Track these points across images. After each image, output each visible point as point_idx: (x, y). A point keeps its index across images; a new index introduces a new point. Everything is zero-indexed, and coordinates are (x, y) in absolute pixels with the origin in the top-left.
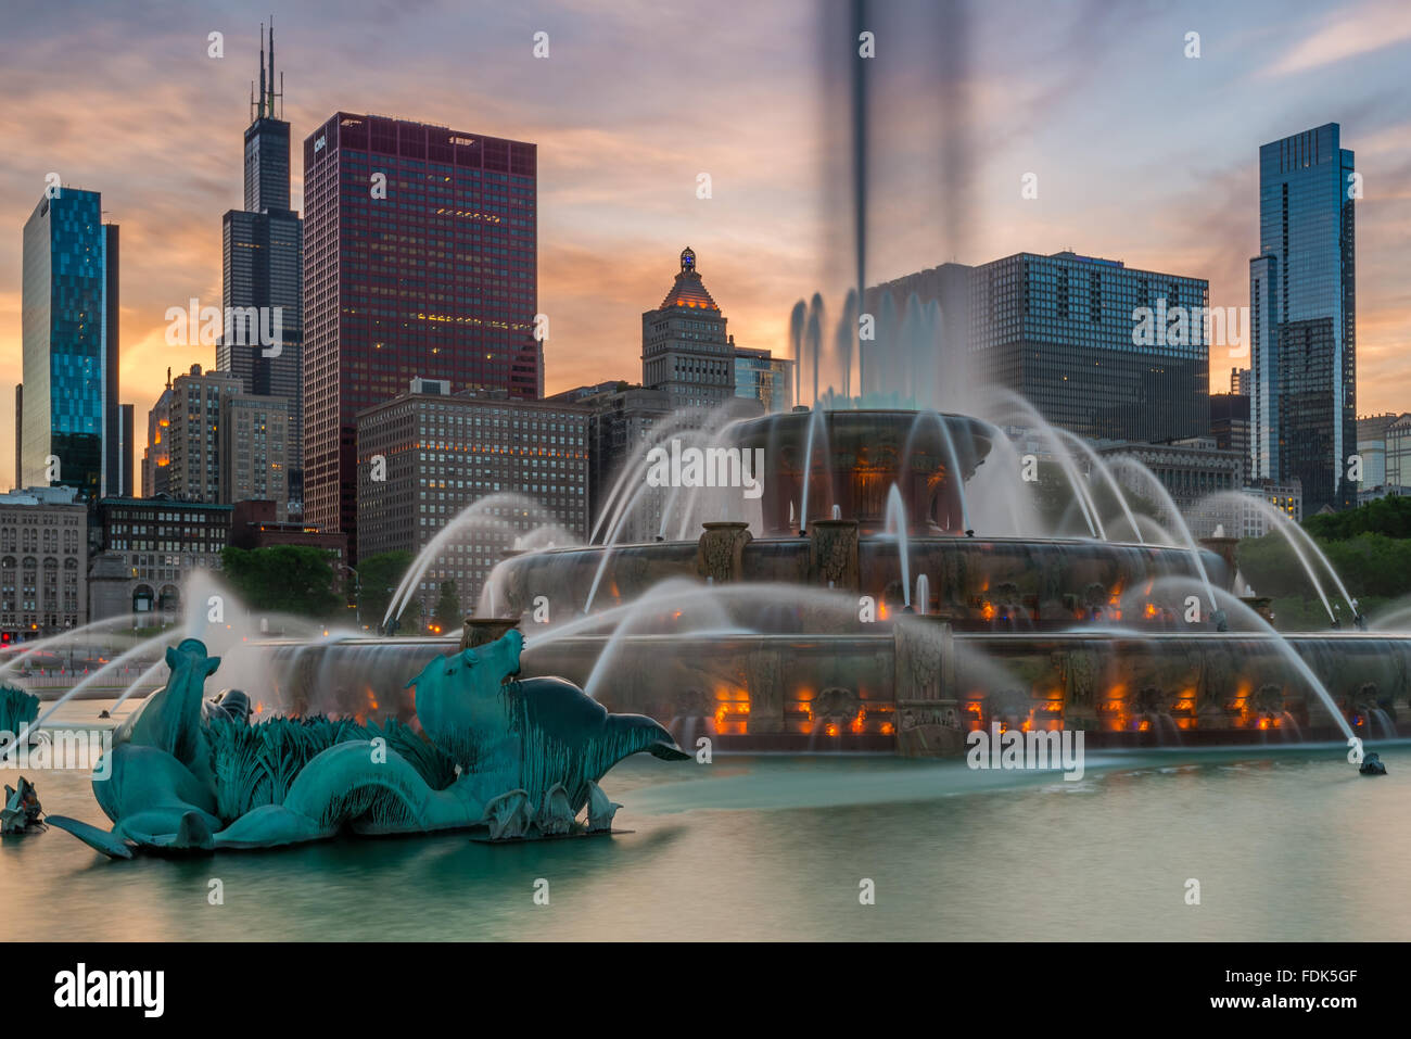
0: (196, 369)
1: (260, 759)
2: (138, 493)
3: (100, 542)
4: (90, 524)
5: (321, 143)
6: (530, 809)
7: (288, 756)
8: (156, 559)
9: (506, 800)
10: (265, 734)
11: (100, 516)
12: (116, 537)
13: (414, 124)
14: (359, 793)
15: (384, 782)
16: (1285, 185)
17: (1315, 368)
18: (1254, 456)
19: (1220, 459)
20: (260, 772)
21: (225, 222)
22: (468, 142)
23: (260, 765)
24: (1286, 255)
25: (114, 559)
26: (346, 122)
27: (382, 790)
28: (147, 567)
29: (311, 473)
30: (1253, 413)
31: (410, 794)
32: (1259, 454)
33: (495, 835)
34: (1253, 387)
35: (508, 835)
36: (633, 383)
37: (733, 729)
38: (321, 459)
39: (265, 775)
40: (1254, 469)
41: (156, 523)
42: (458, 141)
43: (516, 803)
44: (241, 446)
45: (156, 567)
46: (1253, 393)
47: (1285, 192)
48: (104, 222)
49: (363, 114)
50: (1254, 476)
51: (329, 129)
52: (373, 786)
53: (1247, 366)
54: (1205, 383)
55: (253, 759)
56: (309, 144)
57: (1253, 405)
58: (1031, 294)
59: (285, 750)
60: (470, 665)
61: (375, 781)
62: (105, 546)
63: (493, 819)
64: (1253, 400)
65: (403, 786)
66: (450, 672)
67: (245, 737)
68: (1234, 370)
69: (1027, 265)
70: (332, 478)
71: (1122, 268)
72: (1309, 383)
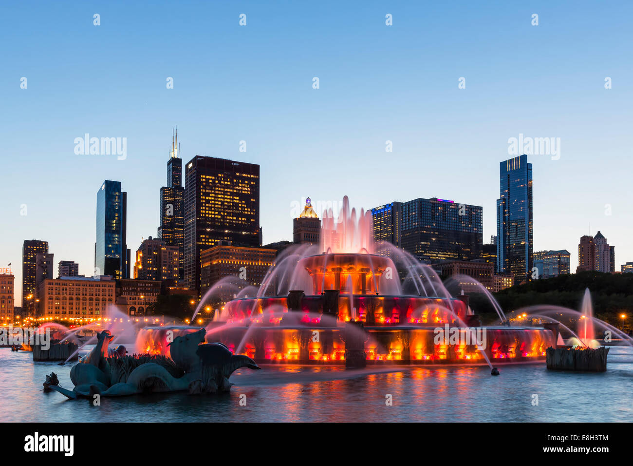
0: (150, 237)
1: (123, 368)
2: (132, 277)
3: (119, 292)
4: (116, 287)
5: (190, 166)
6: (202, 385)
7: (130, 368)
8: (137, 298)
9: (195, 382)
10: (124, 360)
11: (119, 284)
12: (125, 291)
13: (220, 159)
14: (149, 379)
15: (157, 376)
16: (509, 175)
17: (519, 236)
18: (498, 265)
19: (486, 266)
20: (123, 372)
21: (161, 191)
22: (237, 164)
23: (122, 370)
24: (509, 199)
25: (123, 298)
26: (199, 159)
27: (156, 379)
28: (134, 301)
29: (186, 271)
30: (498, 250)
31: (166, 380)
32: (500, 264)
33: (191, 392)
34: (498, 242)
35: (195, 393)
36: (290, 241)
37: (293, 358)
38: (190, 266)
39: (124, 373)
40: (498, 269)
41: (137, 287)
42: (234, 164)
43: (197, 383)
44: (164, 262)
45: (137, 301)
46: (498, 244)
47: (509, 178)
48: (122, 191)
49: (204, 156)
50: (498, 271)
51: (193, 161)
52: (154, 377)
53: (496, 235)
54: (481, 241)
55: (120, 368)
56: (187, 166)
57: (498, 248)
58: (422, 212)
59: (130, 365)
60: (188, 339)
61: (155, 376)
62: (121, 294)
63: (190, 388)
64: (498, 246)
65: (164, 377)
66: (181, 342)
67: (118, 361)
68: (492, 236)
69: (421, 203)
70: (193, 272)
71: (453, 203)
72: (517, 240)
